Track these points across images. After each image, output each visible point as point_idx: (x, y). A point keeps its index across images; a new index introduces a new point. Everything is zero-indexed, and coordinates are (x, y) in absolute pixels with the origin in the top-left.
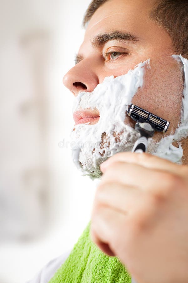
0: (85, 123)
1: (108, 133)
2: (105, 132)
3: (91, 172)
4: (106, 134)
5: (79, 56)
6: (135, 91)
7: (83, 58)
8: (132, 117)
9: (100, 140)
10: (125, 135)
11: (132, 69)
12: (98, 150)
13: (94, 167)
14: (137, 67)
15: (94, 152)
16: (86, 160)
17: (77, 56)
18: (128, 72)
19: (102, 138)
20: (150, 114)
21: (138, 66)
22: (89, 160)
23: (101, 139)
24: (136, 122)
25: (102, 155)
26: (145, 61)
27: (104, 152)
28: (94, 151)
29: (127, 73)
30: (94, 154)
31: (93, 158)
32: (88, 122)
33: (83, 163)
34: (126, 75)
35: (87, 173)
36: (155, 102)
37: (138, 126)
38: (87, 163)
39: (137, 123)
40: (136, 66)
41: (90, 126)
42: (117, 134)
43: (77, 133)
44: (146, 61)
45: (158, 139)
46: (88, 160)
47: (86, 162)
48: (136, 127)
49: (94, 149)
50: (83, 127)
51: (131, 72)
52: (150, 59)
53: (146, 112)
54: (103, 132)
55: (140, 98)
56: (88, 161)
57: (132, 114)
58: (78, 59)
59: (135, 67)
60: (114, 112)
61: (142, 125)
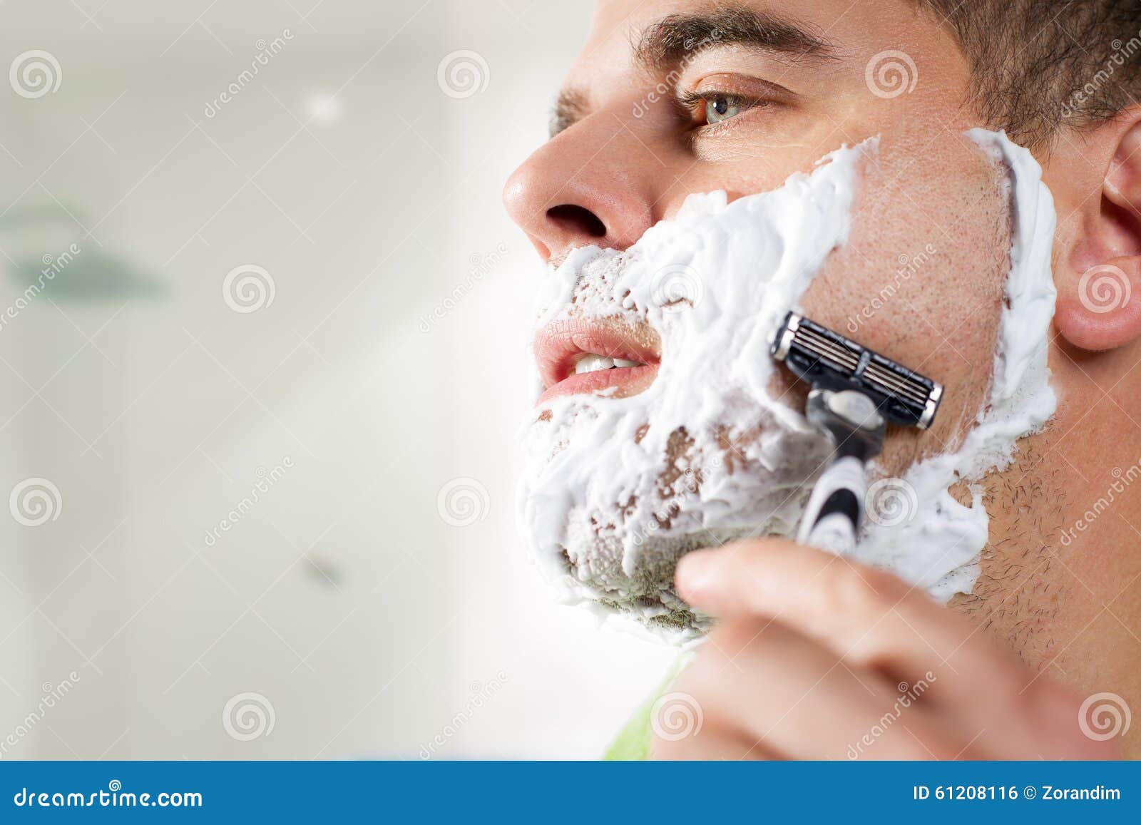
0: (597, 392)
1: (697, 433)
2: (682, 429)
3: (608, 589)
4: (686, 434)
5: (568, 97)
6: (815, 259)
7: (587, 104)
8: (790, 365)
9: (660, 462)
10: (770, 441)
11: (804, 172)
12: (649, 501)
13: (623, 574)
14: (829, 165)
15: (629, 513)
16: (594, 545)
17: (563, 96)
18: (789, 182)
19: (667, 452)
20: (866, 354)
21: (831, 161)
22: (608, 542)
23: (663, 456)
24: (810, 390)
25: (666, 525)
26: (861, 141)
27: (676, 511)
28: (630, 509)
29: (784, 184)
30: (629, 521)
31: (625, 534)
32: (607, 386)
33: (576, 555)
34: (778, 193)
35: (587, 592)
36: (895, 313)
37: (820, 403)
38: (594, 554)
39: (813, 394)
40: (824, 158)
41: (618, 404)
42: (733, 435)
43: (558, 430)
44: (865, 142)
45: (898, 467)
46: (601, 545)
47: (589, 552)
48: (812, 411)
49: (632, 500)
50: (586, 407)
51: (802, 185)
52: (879, 135)
53: (848, 343)
54: (674, 426)
55: (838, 290)
56: (599, 550)
57: (793, 351)
58: (565, 108)
59: (818, 162)
60: (728, 345)
61: (840, 402)
